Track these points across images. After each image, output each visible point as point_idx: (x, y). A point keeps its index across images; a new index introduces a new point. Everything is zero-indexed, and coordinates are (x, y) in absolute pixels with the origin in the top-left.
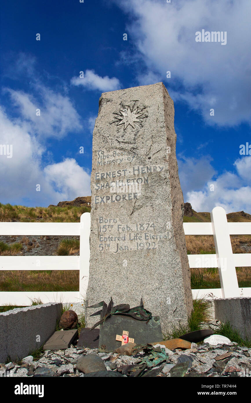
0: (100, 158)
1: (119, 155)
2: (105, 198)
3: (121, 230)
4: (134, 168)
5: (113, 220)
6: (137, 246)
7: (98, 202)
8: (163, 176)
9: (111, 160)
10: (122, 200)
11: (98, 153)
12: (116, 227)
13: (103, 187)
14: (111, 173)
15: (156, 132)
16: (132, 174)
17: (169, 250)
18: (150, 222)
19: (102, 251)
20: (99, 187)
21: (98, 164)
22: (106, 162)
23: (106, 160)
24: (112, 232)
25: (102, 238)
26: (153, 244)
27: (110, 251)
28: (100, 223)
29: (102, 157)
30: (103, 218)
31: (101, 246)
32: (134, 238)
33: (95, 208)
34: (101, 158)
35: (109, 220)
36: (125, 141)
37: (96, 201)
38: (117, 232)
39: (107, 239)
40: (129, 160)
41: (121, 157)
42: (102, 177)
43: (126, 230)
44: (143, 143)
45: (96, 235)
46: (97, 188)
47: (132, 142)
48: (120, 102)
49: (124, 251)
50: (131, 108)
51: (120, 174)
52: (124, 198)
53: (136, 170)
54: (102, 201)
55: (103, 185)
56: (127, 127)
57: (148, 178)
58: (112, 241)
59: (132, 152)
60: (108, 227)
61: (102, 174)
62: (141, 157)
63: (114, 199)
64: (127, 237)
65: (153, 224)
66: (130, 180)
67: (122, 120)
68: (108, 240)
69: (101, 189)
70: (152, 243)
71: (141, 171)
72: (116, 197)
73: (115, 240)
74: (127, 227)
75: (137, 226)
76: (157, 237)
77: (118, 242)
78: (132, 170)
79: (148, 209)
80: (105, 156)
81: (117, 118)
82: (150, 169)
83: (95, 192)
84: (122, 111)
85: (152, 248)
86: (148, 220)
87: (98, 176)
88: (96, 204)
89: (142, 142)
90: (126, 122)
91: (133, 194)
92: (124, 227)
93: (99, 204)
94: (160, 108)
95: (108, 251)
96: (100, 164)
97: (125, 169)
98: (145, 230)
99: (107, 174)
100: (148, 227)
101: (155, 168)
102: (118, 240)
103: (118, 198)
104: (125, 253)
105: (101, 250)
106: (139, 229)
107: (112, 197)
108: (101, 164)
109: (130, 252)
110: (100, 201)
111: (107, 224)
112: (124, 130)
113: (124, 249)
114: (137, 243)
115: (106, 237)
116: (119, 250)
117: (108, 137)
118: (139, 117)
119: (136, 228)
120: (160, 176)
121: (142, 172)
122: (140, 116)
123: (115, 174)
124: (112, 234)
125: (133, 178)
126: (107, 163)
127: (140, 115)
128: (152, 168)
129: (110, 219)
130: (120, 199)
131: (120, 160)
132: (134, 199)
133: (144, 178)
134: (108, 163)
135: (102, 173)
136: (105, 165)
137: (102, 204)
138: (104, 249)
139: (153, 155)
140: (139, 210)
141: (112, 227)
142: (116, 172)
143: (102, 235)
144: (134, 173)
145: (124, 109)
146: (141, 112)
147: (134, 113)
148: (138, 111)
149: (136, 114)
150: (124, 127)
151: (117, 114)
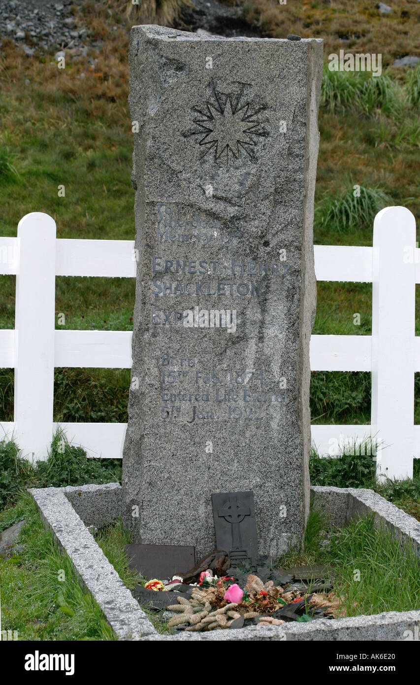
0: (163, 221)
1: (205, 225)
2: (173, 314)
3: (201, 382)
4: (233, 260)
5: (187, 360)
6: (230, 413)
7: (159, 321)
8: (287, 284)
9: (187, 233)
11: (156, 208)
12: (192, 375)
13: (168, 291)
14: (187, 263)
15: (283, 180)
16: (229, 272)
18: (254, 370)
19: (168, 420)
20: (159, 287)
21: (158, 237)
22: (177, 237)
23: (177, 231)
24: (185, 384)
25: (167, 394)
26: (258, 410)
27: (181, 419)
28: (163, 365)
29: (168, 222)
30: (168, 355)
31: (165, 409)
32: (225, 397)
33: (153, 333)
34: (165, 222)
35: (179, 361)
36: (219, 194)
37: (154, 319)
38: (194, 385)
39: (175, 396)
41: (209, 232)
42: (167, 270)
43: (211, 383)
44: (255, 206)
45: (155, 389)
46: (157, 290)
47: (233, 202)
48: (207, 80)
49: (205, 420)
50: (234, 102)
51: (206, 269)
53: (237, 265)
54: (167, 319)
55: (168, 285)
56: (222, 152)
57: (259, 284)
58: (184, 402)
59: (232, 224)
60: (177, 374)
61: (167, 262)
64: (213, 395)
65: (261, 374)
67: (211, 131)
68: (178, 398)
69: (165, 295)
70: (255, 408)
73: (190, 401)
74: (214, 376)
75: (231, 375)
76: (265, 398)
77: (196, 404)
78: (229, 264)
79: (254, 344)
81: (201, 123)
83: (153, 300)
84: (211, 104)
85: (254, 418)
86: (252, 366)
87: (159, 264)
88: (155, 324)
89: (253, 204)
90: (219, 140)
92: (208, 375)
93: (161, 325)
95: (176, 419)
96: (162, 237)
97: (216, 260)
98: (245, 383)
99: (178, 265)
100: (251, 379)
101: (275, 266)
102: (196, 399)
104: (208, 423)
105: (165, 418)
106: (234, 382)
108: (164, 237)
109: (216, 422)
110: (162, 321)
111: (177, 368)
112: (215, 160)
113: (206, 417)
114: (230, 408)
115: (174, 392)
116: (196, 419)
117: (181, 172)
118: (249, 129)
119: (228, 380)
120: (283, 283)
121: (249, 271)
122: (252, 128)
123: (194, 267)
124: (185, 389)
125: (229, 281)
126: (179, 238)
128: (270, 266)
129: (181, 359)
131: (207, 237)
133: (253, 284)
134: (181, 240)
135: (168, 259)
136: (173, 242)
137: (167, 326)
138: (170, 416)
139: (274, 235)
140: (237, 345)
141: (185, 374)
142: (198, 262)
143: (168, 390)
144: (233, 271)
145: (217, 99)
146: (254, 118)
147: (239, 119)
148: (249, 114)
149: (243, 120)
150: (216, 153)
151: (200, 112)
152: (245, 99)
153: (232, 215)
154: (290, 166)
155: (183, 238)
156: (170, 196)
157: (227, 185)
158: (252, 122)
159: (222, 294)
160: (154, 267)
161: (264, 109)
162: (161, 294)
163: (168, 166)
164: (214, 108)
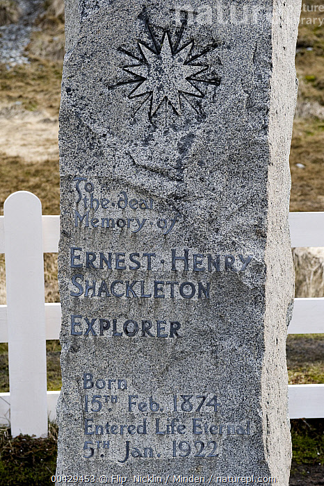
0: (82, 201)
1: (135, 206)
2: (97, 322)
3: (135, 410)
4: (174, 251)
5: (117, 382)
6: (174, 449)
7: (80, 331)
8: (247, 283)
9: (112, 216)
10: (140, 333)
11: (74, 184)
12: (124, 401)
13: (91, 292)
14: (114, 257)
15: (240, 143)
16: (169, 267)
17: (247, 460)
18: (206, 393)
19: (92, 459)
20: (80, 287)
21: (76, 222)
22: (100, 221)
23: (100, 215)
24: (115, 413)
25: (91, 426)
26: (212, 445)
27: (110, 458)
28: (85, 388)
29: (89, 202)
30: (91, 376)
31: (89, 446)
32: (168, 429)
33: (72, 347)
34: (85, 203)
35: (107, 383)
36: (153, 164)
37: (73, 329)
38: (126, 415)
39: (102, 429)
40: (162, 228)
41: (141, 214)
42: (89, 264)
43: (149, 410)
44: (202, 180)
45: (75, 420)
46: (77, 290)
47: (171, 175)
48: (138, 9)
49: (142, 458)
50: (174, 38)
51: (138, 264)
52: (145, 330)
53: (179, 258)
54: (90, 329)
55: (91, 284)
56: (159, 108)
57: (208, 284)
58: (114, 435)
59: (170, 205)
60: (104, 400)
61: (88, 254)
62: (195, 225)
63: (120, 329)
64: (151, 427)
65: (215, 398)
66: (161, 283)
67: (144, 79)
68: (105, 431)
69: (87, 297)
70: (208, 443)
71: (191, 263)
72: (126, 324)
73: (122, 433)
74: (152, 402)
75: (175, 400)
76: (221, 430)
77: (129, 438)
78: (167, 257)
79: (206, 360)
80: (97, 201)
81: (130, 69)
82: (217, 264)
83: (72, 304)
84: (144, 43)
85: (207, 455)
86: (203, 389)
87: (78, 257)
88: (75, 335)
89: (198, 177)
90: (155, 91)
91: (169, 324)
92: (145, 400)
93: (82, 337)
94: (259, 54)
95: (104, 458)
96: (81, 222)
97: (151, 252)
98: (194, 410)
99: (102, 259)
100: (201, 405)
101: (230, 260)
102: (130, 432)
103: (131, 328)
104: (146, 463)
105: (89, 457)
106: (179, 408)
107: (115, 322)
108: (84, 222)
109: (157, 461)
110: (84, 331)
111: (104, 392)
112: (150, 118)
113: (143, 455)
114: (174, 442)
115: (100, 423)
116: (131, 458)
117: (104, 136)
118: (194, 75)
119: (172, 406)
120: (240, 282)
121: (195, 267)
122: (199, 73)
123: (123, 261)
124: (114, 419)
125: (169, 280)
126: (103, 223)
127: (198, 69)
128: (223, 260)
129: (109, 381)
130: (135, 331)
131: (138, 221)
132: (171, 336)
133: (200, 284)
134: (105, 225)
135: (90, 251)
136: (96, 228)
137: (91, 337)
138: (95, 454)
139: (228, 219)
140: (183, 361)
141: (114, 399)
142: (128, 255)
143: (92, 420)
144: (173, 266)
145: (152, 35)
146: (201, 59)
147: (180, 60)
148: (194, 54)
149: (186, 63)
150: (151, 108)
151: (129, 54)
152: (189, 33)
153: (169, 193)
154: (249, 124)
155: (108, 223)
156: (90, 168)
157: (164, 152)
158: (198, 65)
159: (160, 297)
160: (72, 261)
161: (215, 46)
162: (82, 297)
163: (88, 127)
164: (148, 48)
